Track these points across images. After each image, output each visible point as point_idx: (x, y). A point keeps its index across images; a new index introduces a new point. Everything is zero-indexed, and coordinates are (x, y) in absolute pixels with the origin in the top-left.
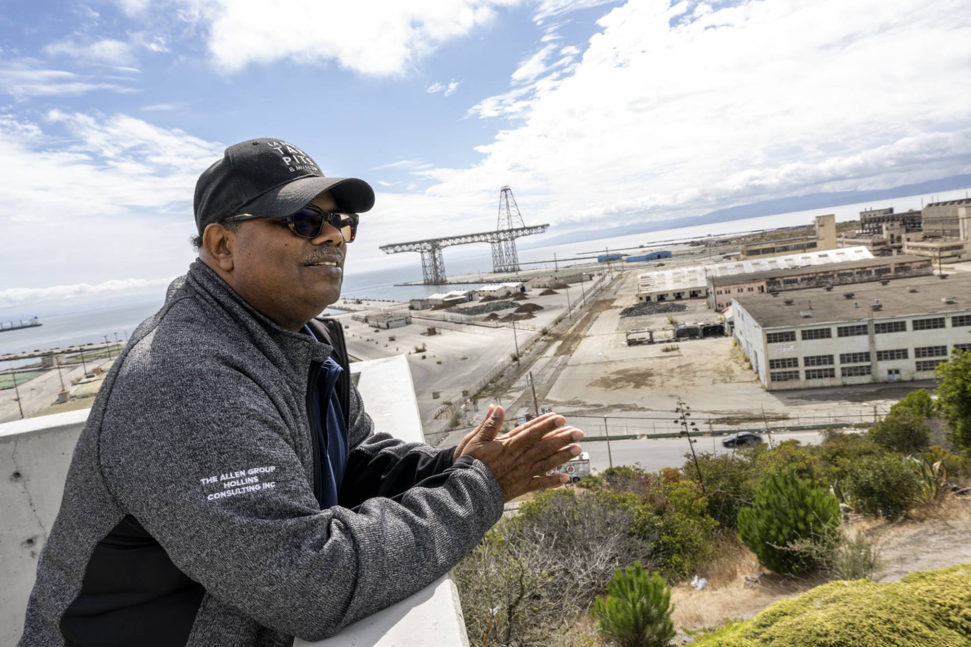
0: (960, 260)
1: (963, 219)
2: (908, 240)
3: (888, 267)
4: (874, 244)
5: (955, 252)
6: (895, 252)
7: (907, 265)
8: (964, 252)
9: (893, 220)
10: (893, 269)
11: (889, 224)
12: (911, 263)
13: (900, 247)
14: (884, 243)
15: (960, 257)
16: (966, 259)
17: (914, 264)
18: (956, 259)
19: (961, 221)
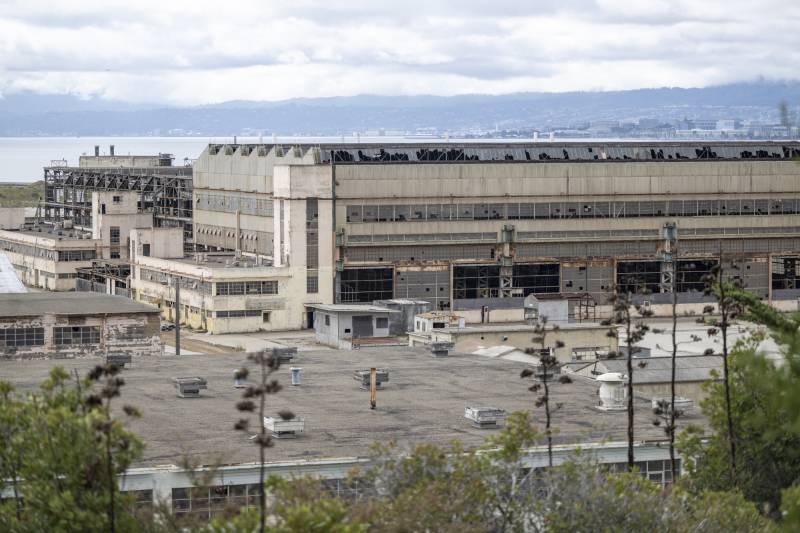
0: (266, 326)
1: (282, 200)
2: (146, 250)
3: (35, 324)
4: (64, 256)
5: (255, 299)
6: (110, 285)
7: (89, 323)
8: (279, 306)
9: (124, 186)
10: (49, 335)
11: (107, 197)
12: (102, 316)
13: (126, 272)
14: (93, 254)
15: (266, 317)
16: (283, 326)
17: (112, 322)
18: (256, 322)
19: (277, 205)
